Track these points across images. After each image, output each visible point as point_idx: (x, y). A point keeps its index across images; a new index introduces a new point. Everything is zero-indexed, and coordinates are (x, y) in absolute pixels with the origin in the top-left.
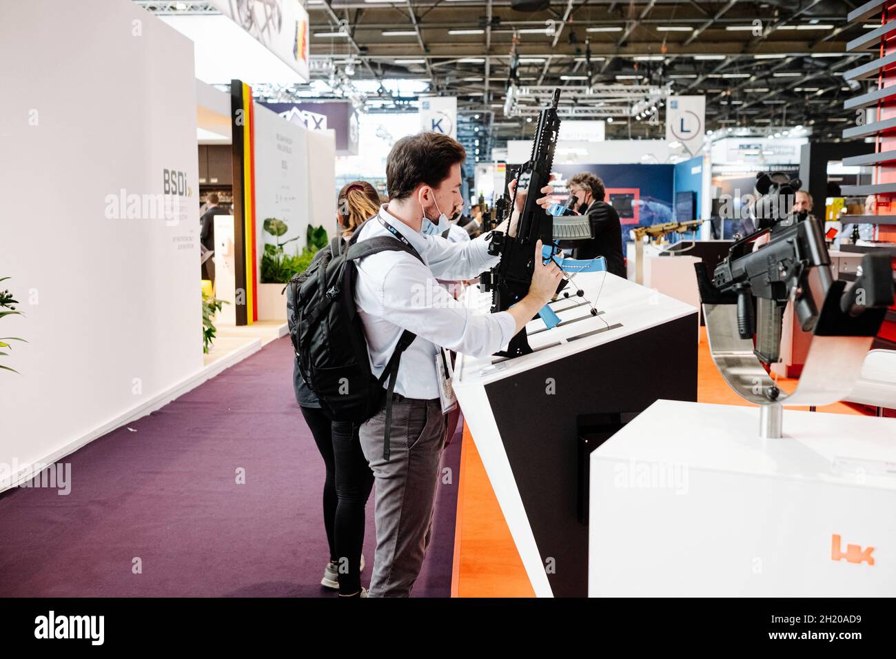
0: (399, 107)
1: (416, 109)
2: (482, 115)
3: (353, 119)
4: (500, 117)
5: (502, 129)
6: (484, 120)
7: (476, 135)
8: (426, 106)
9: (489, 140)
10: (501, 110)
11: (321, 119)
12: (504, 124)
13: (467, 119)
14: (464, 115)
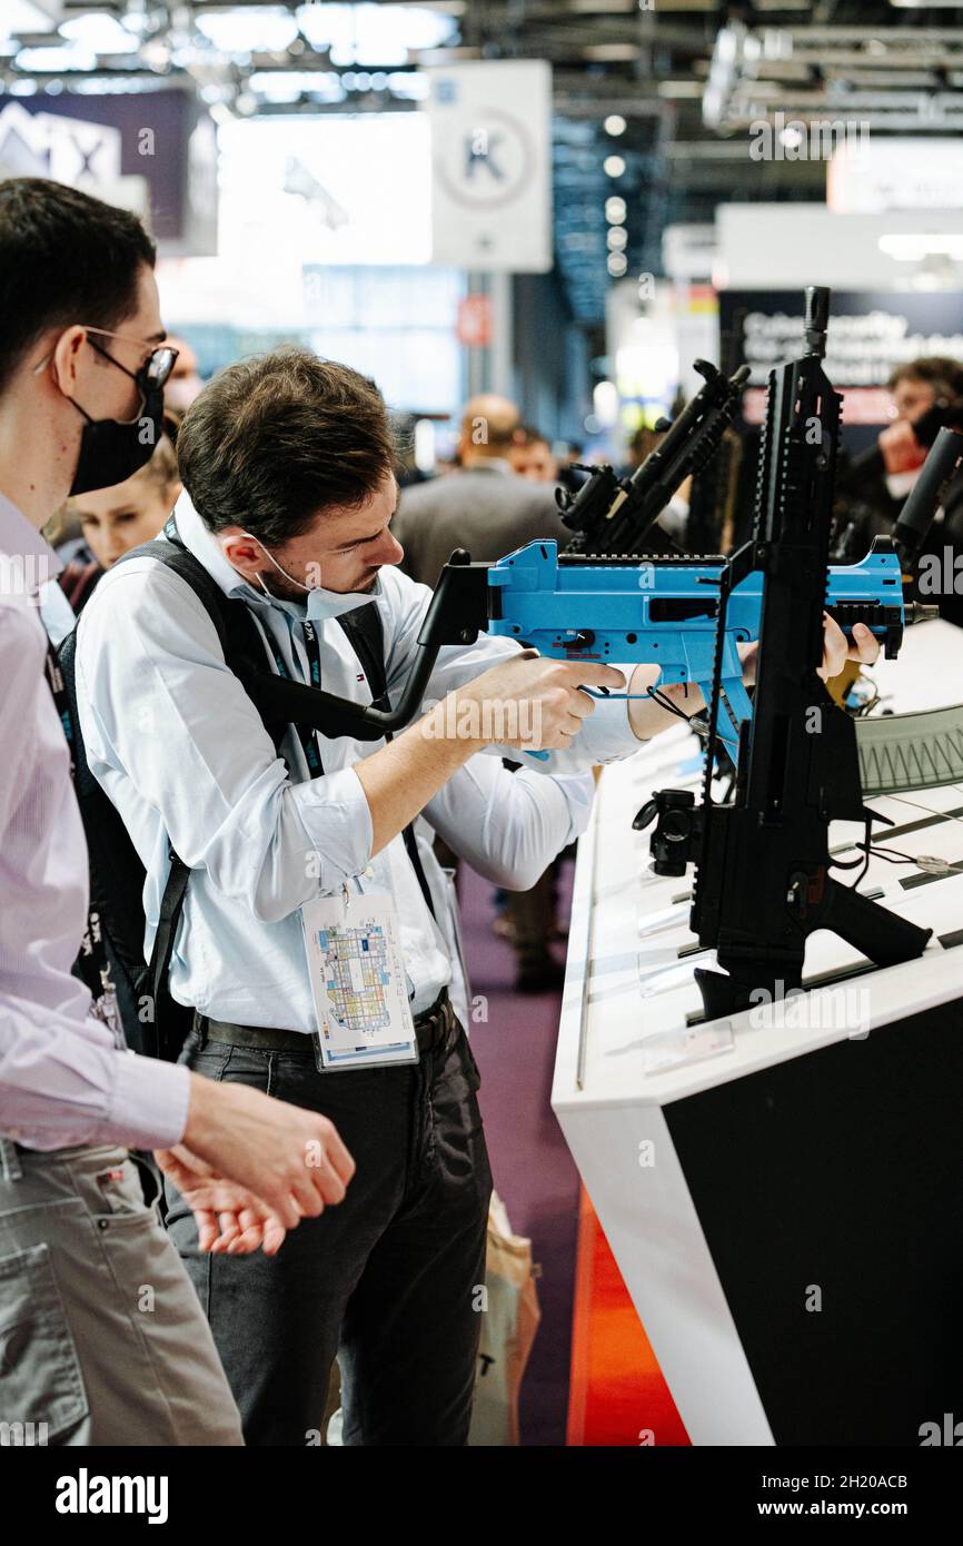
0: (355, 99)
1: (409, 105)
2: (631, 120)
3: (200, 142)
4: (690, 124)
5: (699, 164)
6: (639, 137)
7: (613, 187)
8: (446, 94)
9: (656, 203)
10: (696, 104)
11: (99, 145)
12: (709, 150)
13: (580, 133)
14: (575, 119)
